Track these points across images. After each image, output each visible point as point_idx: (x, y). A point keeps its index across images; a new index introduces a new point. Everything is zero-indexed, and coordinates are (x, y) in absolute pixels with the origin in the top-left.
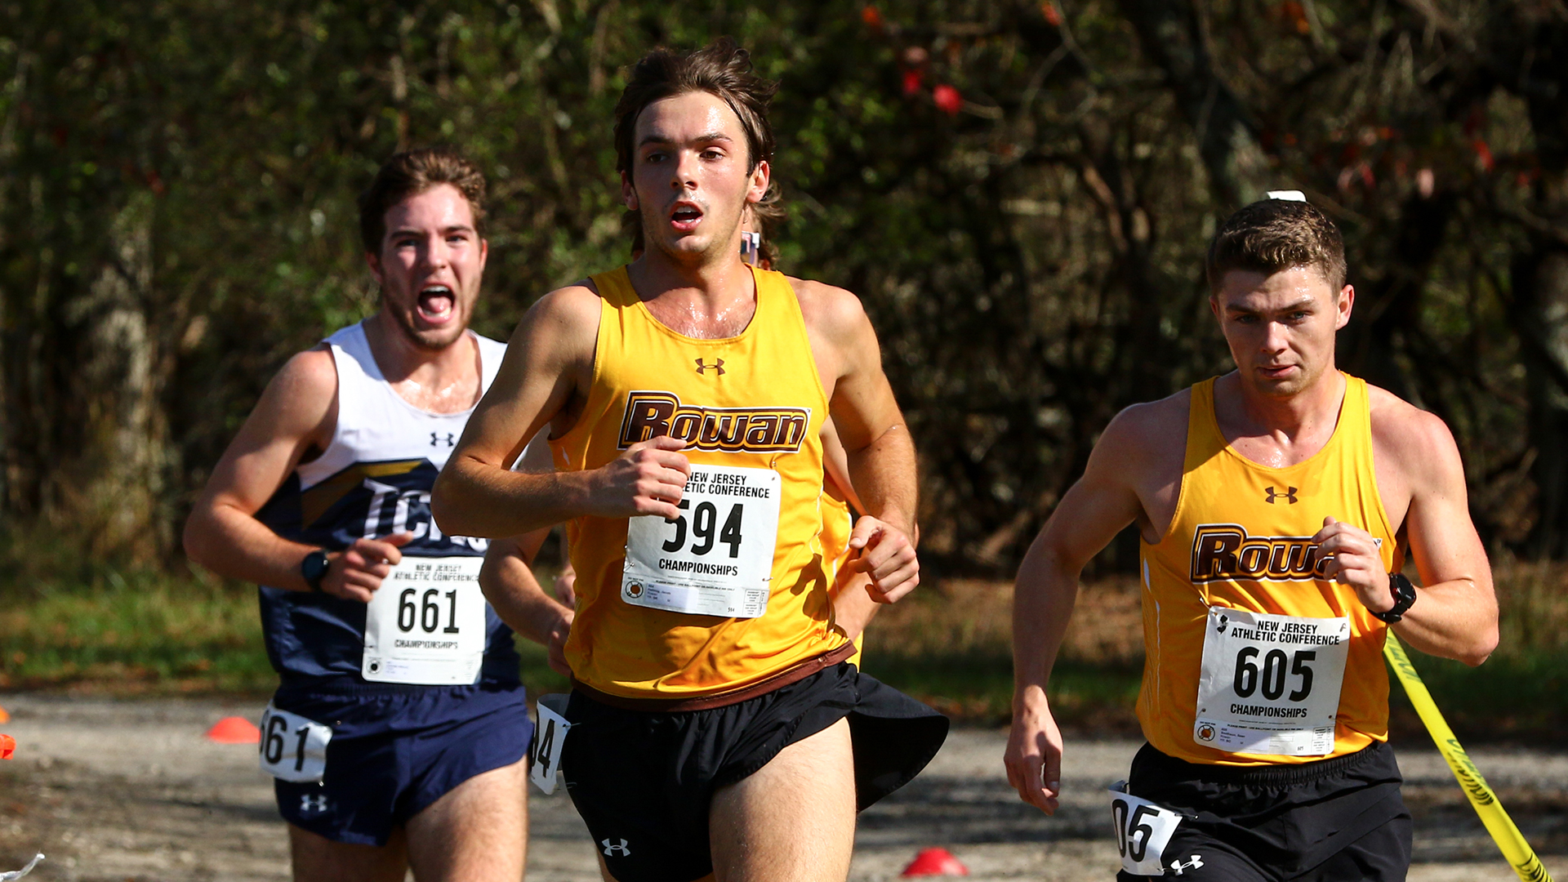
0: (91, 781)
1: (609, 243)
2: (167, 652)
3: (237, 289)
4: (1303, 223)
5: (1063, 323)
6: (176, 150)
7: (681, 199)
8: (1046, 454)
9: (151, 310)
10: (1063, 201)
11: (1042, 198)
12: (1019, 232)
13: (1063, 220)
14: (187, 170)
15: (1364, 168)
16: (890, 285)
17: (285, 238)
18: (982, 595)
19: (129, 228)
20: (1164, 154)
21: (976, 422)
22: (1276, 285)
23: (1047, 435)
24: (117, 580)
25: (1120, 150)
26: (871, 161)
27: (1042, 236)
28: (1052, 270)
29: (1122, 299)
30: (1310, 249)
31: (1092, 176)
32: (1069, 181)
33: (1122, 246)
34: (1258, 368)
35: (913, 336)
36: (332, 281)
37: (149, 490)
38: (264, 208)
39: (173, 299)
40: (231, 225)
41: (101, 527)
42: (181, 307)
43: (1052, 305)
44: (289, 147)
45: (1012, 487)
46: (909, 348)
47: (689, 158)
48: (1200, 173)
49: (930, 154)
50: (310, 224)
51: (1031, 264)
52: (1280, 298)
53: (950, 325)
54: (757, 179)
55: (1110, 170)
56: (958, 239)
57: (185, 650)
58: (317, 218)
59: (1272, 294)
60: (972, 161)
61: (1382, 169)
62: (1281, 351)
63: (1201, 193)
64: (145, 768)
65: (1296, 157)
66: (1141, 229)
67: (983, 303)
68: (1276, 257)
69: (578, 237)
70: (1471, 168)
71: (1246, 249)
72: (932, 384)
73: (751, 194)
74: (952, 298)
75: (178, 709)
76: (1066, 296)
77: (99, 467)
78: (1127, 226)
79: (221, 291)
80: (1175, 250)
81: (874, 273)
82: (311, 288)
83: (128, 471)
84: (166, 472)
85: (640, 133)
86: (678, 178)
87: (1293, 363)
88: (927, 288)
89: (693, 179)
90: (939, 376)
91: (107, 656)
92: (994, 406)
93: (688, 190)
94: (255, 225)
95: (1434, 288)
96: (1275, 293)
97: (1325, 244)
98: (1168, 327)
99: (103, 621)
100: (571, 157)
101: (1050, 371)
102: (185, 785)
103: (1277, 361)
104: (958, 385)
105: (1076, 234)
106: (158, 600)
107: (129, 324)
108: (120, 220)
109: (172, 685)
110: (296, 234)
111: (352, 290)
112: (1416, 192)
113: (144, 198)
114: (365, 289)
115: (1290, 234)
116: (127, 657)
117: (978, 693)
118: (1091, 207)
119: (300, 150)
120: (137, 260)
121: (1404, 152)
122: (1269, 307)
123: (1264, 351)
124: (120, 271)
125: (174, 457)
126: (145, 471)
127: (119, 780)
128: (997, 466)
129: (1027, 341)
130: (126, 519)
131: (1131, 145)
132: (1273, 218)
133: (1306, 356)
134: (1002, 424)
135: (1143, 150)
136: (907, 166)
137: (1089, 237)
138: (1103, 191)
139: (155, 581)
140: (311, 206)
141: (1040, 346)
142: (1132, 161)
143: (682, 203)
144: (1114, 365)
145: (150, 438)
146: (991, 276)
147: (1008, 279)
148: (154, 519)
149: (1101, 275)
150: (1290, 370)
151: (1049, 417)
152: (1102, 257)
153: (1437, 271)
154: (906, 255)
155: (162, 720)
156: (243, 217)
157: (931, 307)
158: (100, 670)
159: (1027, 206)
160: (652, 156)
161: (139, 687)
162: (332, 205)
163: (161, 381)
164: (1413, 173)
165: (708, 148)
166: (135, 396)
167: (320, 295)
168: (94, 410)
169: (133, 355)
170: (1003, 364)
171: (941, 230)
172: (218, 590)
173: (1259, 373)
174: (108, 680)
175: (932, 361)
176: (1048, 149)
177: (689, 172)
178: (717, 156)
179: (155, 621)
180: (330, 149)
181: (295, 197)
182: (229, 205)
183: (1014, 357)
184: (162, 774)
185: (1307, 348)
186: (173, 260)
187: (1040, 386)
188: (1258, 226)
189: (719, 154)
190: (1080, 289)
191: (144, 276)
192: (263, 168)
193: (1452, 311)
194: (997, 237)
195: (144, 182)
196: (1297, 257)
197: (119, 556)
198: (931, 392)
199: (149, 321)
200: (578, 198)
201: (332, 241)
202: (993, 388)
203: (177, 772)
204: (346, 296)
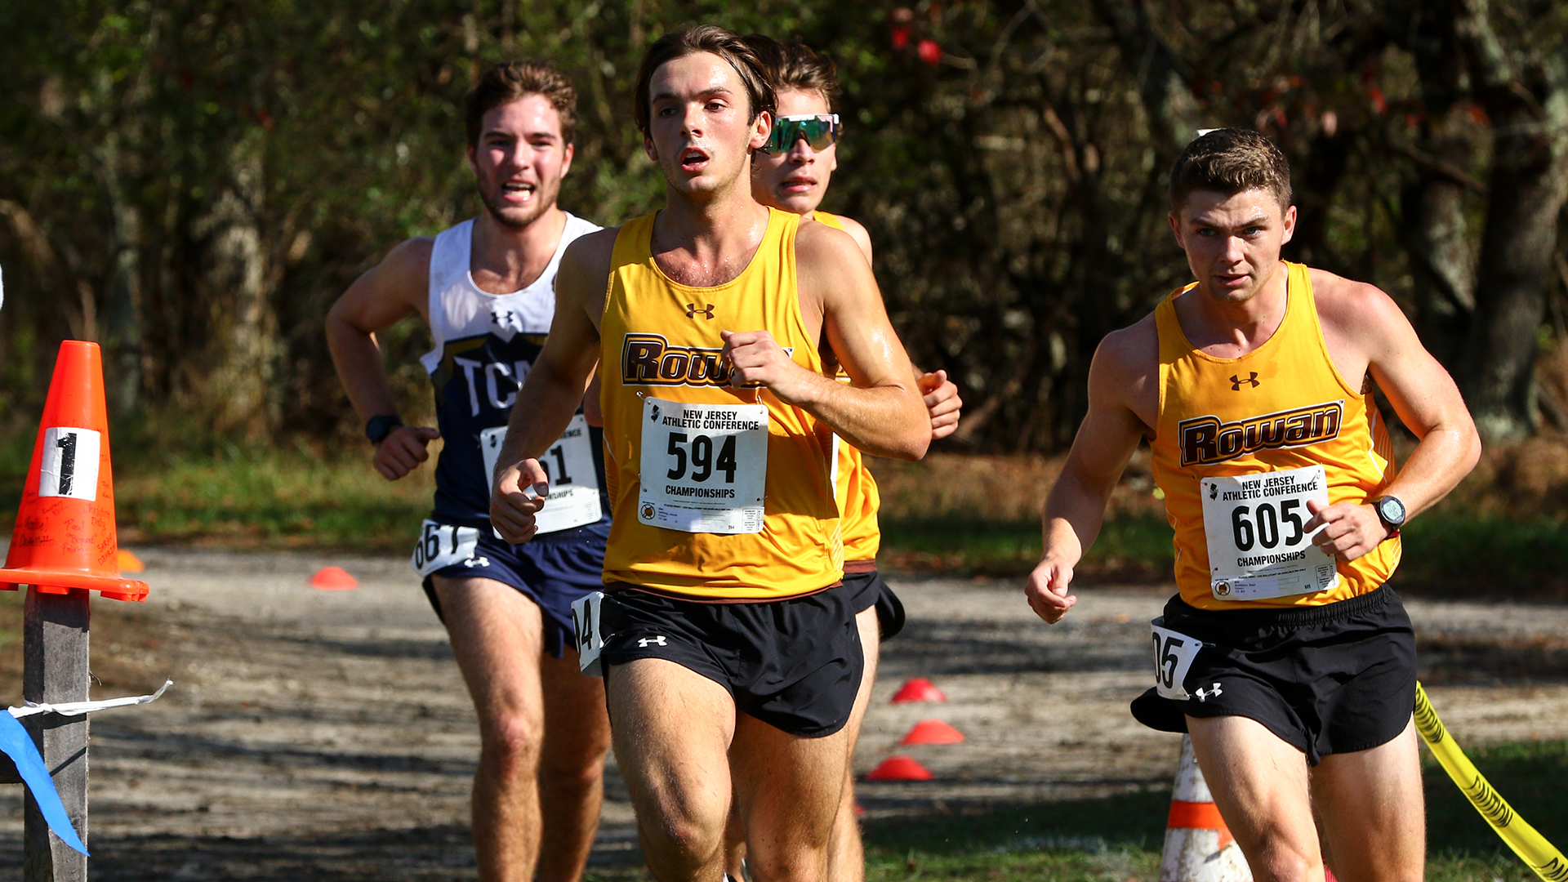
0: (212, 620)
1: (646, 173)
2: (276, 512)
3: (336, 210)
4: (1257, 151)
5: (1026, 240)
6: (284, 93)
7: (689, 146)
8: (1012, 349)
9: (264, 227)
10: (1027, 138)
11: (1009, 135)
12: (990, 164)
13: (1026, 154)
14: (294, 110)
15: (1278, 111)
16: (881, 208)
17: (375, 168)
18: (958, 467)
19: (245, 158)
20: (1111, 99)
21: (953, 323)
22: (1236, 205)
23: (1013, 334)
24: (234, 451)
25: (1074, 94)
26: (866, 103)
27: (1008, 166)
28: (1016, 195)
29: (1076, 221)
30: (1265, 173)
31: (1051, 117)
32: (1031, 121)
33: (1075, 175)
34: (1215, 276)
35: (901, 251)
36: (414, 203)
37: (261, 378)
38: (358, 142)
39: (281, 217)
40: (330, 156)
41: (220, 408)
42: (288, 225)
43: (1017, 225)
44: (379, 91)
45: (984, 376)
46: (898, 261)
47: (695, 110)
48: (1141, 115)
49: (915, 98)
50: (396, 156)
51: (999, 190)
52: (1240, 216)
53: (932, 241)
54: (759, 127)
55: (1066, 112)
56: (939, 170)
57: (290, 511)
58: (402, 150)
59: (1232, 213)
60: (950, 104)
61: (1293, 112)
62: (1238, 262)
63: (1142, 132)
64: (258, 609)
65: (1221, 101)
66: (1092, 161)
67: (959, 222)
68: (1237, 179)
69: (620, 166)
70: (1367, 112)
71: (1211, 172)
72: (916, 290)
73: (753, 140)
74: (933, 219)
75: (285, 560)
76: (1028, 217)
77: (222, 357)
78: (1080, 158)
79: (322, 211)
80: (1121, 179)
81: (868, 198)
82: (397, 209)
83: (244, 362)
84: (275, 362)
85: (653, 92)
86: (685, 128)
87: (1247, 273)
88: (913, 210)
89: (699, 128)
90: (922, 284)
91: (225, 515)
92: (968, 310)
93: (695, 138)
94: (351, 156)
95: (1337, 212)
96: (1235, 211)
97: (1277, 170)
98: (1114, 244)
99: (223, 488)
100: (614, 99)
101: (1016, 281)
102: (292, 624)
103: (1233, 270)
104: (939, 291)
105: (1038, 165)
106: (268, 470)
107: (244, 239)
108: (238, 151)
109: (280, 540)
110: (385, 164)
111: (432, 210)
112: (1321, 131)
113: (257, 133)
114: (441, 210)
115: (1248, 160)
116: (243, 516)
117: (955, 550)
118: (1049, 143)
119: (388, 93)
120: (252, 184)
121: (1312, 98)
122: (1230, 224)
123: (1223, 261)
124: (237, 192)
125: (281, 350)
126: (257, 362)
127: (236, 620)
128: (970, 359)
129: (996, 254)
130: (242, 402)
131: (1083, 91)
132: (1232, 146)
133: (1257, 266)
134: (975, 325)
135: (1093, 95)
136: (896, 109)
137: (1048, 168)
138: (1060, 129)
139: (266, 453)
140: (397, 140)
141: (1007, 259)
142: (1084, 104)
143: (690, 149)
144: (1069, 276)
145: (262, 334)
146: (966, 200)
147: (980, 203)
148: (265, 402)
149: (1059, 200)
150: (1245, 278)
151: (1014, 319)
152: (1059, 185)
153: (1339, 197)
154: (895, 183)
155: (271, 570)
156: (340, 149)
157: (916, 227)
158: (220, 528)
159: (996, 142)
160: (664, 111)
161: (253, 542)
162: (415, 139)
163: (272, 285)
164: (1319, 115)
165: (711, 101)
166: (250, 298)
167: (405, 215)
168: (215, 310)
169: (247, 265)
170: (976, 274)
171: (925, 162)
172: (319, 461)
173: (1215, 281)
174: (227, 536)
175: (917, 271)
176: (1015, 94)
177: (695, 121)
178: (720, 107)
179: (266, 487)
180: (412, 92)
181: (384, 133)
182: (329, 140)
183: (985, 269)
184: (272, 616)
185: (1259, 260)
186: (281, 185)
187: (1007, 292)
188: (1220, 152)
189: (721, 105)
190: (1041, 211)
191: (258, 198)
192: (356, 108)
193: (1351, 232)
194: (971, 167)
195: (258, 121)
196: (1255, 180)
197: (236, 432)
198: (915, 297)
199: (262, 235)
200: (620, 133)
201: (415, 171)
202: (967, 294)
203: (285, 614)
204: (426, 216)
